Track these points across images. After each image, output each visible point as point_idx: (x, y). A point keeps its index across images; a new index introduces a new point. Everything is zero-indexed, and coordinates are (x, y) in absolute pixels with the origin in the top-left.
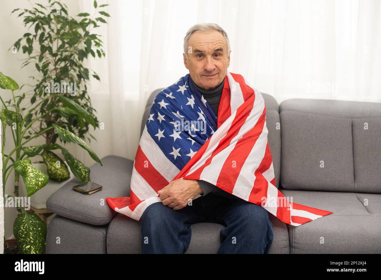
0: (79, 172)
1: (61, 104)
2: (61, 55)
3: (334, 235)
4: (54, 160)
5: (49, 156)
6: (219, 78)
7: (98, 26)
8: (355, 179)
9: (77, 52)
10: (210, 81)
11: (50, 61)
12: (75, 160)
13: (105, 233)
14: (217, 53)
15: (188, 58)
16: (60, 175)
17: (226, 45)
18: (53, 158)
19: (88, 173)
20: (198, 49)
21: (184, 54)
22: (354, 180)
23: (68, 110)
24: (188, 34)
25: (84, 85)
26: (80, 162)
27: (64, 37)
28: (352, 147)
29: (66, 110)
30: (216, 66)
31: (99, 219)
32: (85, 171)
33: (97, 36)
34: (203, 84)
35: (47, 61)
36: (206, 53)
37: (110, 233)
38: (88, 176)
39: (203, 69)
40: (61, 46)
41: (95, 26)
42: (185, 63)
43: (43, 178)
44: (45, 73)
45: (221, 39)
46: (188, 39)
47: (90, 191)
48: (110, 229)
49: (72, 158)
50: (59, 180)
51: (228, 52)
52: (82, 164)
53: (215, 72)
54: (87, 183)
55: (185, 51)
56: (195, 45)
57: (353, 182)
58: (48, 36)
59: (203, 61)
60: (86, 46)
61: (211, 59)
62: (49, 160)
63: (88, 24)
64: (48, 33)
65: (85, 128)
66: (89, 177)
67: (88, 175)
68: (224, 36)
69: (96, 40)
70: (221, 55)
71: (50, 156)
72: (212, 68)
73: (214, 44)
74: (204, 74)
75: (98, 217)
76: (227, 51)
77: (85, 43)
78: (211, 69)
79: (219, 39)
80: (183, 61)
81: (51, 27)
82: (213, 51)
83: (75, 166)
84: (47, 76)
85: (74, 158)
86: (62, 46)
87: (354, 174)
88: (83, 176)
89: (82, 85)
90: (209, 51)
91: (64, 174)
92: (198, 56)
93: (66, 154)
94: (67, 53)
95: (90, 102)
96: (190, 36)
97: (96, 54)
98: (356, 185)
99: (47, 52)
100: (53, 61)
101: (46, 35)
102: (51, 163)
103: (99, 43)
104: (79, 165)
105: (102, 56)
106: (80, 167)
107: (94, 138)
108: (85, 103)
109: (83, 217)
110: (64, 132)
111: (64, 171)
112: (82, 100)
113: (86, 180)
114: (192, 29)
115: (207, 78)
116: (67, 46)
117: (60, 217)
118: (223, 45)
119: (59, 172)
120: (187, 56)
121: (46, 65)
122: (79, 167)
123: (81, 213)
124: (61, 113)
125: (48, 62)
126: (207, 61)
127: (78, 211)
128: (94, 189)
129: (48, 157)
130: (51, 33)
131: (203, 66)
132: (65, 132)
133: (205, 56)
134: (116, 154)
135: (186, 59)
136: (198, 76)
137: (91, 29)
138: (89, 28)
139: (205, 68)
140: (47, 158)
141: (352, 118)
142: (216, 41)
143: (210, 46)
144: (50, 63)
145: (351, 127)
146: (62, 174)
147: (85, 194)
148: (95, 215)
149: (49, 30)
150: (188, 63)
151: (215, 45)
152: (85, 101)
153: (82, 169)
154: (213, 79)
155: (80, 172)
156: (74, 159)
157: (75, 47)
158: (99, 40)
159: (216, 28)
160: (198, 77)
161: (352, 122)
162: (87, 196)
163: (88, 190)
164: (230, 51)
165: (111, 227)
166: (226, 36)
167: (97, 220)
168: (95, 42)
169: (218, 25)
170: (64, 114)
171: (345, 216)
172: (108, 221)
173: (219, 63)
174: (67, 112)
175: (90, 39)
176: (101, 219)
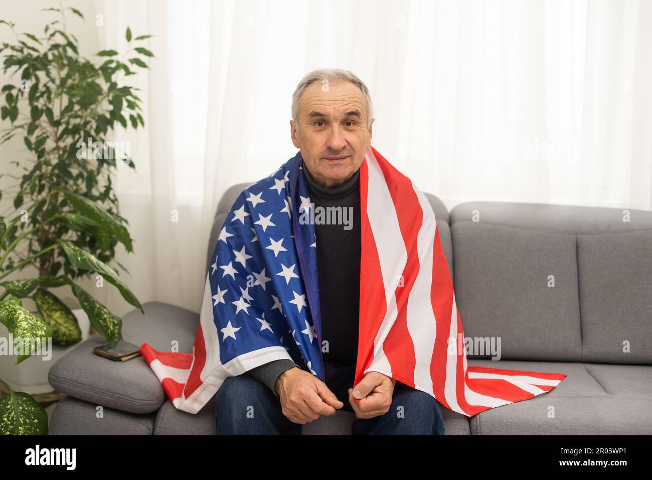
0: (103, 324)
1: (66, 209)
2: (68, 123)
3: (548, 427)
4: (54, 307)
5: (46, 300)
6: (352, 163)
7: (133, 73)
8: (582, 339)
9: (96, 118)
10: (336, 169)
11: (48, 134)
12: (96, 304)
13: (151, 428)
14: (350, 120)
15: (299, 127)
16: (64, 334)
17: (366, 107)
18: (53, 304)
19: (118, 326)
20: (318, 111)
21: (291, 122)
22: (580, 341)
23: (80, 219)
24: (300, 87)
25: (106, 177)
26: (105, 308)
27: (74, 92)
28: (577, 284)
29: (78, 219)
30: (347, 142)
31: (142, 401)
32: (114, 323)
33: (131, 90)
34: (324, 174)
35: (44, 133)
36: (331, 118)
37: (159, 427)
38: (119, 332)
39: (325, 147)
40: (67, 108)
41: (128, 72)
42: (294, 138)
43: (43, 331)
44: (41, 154)
45: (359, 96)
46: (301, 95)
47: (125, 356)
48: (160, 420)
49: (90, 300)
50: (63, 343)
51: (370, 119)
52: (108, 311)
53: (345, 153)
54: (116, 343)
55: (293, 117)
56: (311, 104)
57: (580, 344)
58: (44, 89)
59: (324, 133)
60: (111, 108)
61: (340, 131)
62: (45, 307)
63: (114, 70)
64: (45, 85)
65: (108, 253)
66: (120, 334)
67: (118, 329)
68: (362, 91)
69: (129, 98)
70: (355, 123)
71: (48, 300)
72: (340, 144)
73: (345, 103)
74: (327, 157)
75: (140, 398)
76: (368, 118)
77: (111, 102)
78: (339, 146)
79: (354, 95)
80: (289, 134)
81: (50, 75)
82: (343, 115)
83: (97, 314)
84: (42, 159)
85: (94, 300)
86: (69, 108)
87: (581, 329)
88: (109, 331)
89: (103, 176)
90: (336, 115)
91: (72, 333)
92: (317, 124)
93: (80, 292)
94: (78, 121)
95: (117, 207)
96: (304, 90)
97: (129, 123)
98: (584, 350)
99: (44, 117)
100: (54, 134)
101: (41, 88)
102: (49, 313)
103: (135, 103)
104: (103, 312)
105: (139, 125)
106: (105, 316)
107: (125, 270)
108: (108, 207)
109: (112, 399)
110: (78, 254)
111: (72, 328)
112: (103, 201)
113: (116, 338)
114: (307, 78)
115: (331, 163)
116: (77, 107)
117: (73, 399)
118: (360, 106)
119: (63, 329)
120: (297, 125)
121: (41, 141)
122: (103, 316)
123: (110, 392)
124: (69, 224)
125: (44, 135)
126: (332, 132)
127: (105, 389)
128: (130, 353)
129: (45, 302)
130: (50, 85)
131: (324, 142)
132: (80, 254)
133: (329, 125)
134: (162, 299)
135: (295, 131)
136: (315, 160)
137: (120, 79)
138: (116, 77)
139: (328, 144)
140: (43, 303)
141: (576, 234)
142: (349, 98)
143: (338, 105)
144: (48, 137)
145: (574, 248)
146: (68, 332)
147: (115, 361)
148: (135, 395)
149: (47, 79)
150: (298, 137)
151: (347, 104)
152: (108, 204)
153: (108, 319)
154: (341, 165)
155: (105, 324)
156: (94, 302)
157: (92, 110)
158: (136, 98)
159: (349, 77)
160: (315, 162)
161: (577, 240)
162: (118, 365)
163: (120, 355)
164: (373, 120)
165: (161, 416)
166: (366, 92)
167: (138, 405)
168: (128, 101)
169: (351, 73)
170: (74, 225)
171: (566, 398)
172: (156, 407)
173: (351, 137)
174: (80, 222)
175: (121, 94)
176: (145, 402)
